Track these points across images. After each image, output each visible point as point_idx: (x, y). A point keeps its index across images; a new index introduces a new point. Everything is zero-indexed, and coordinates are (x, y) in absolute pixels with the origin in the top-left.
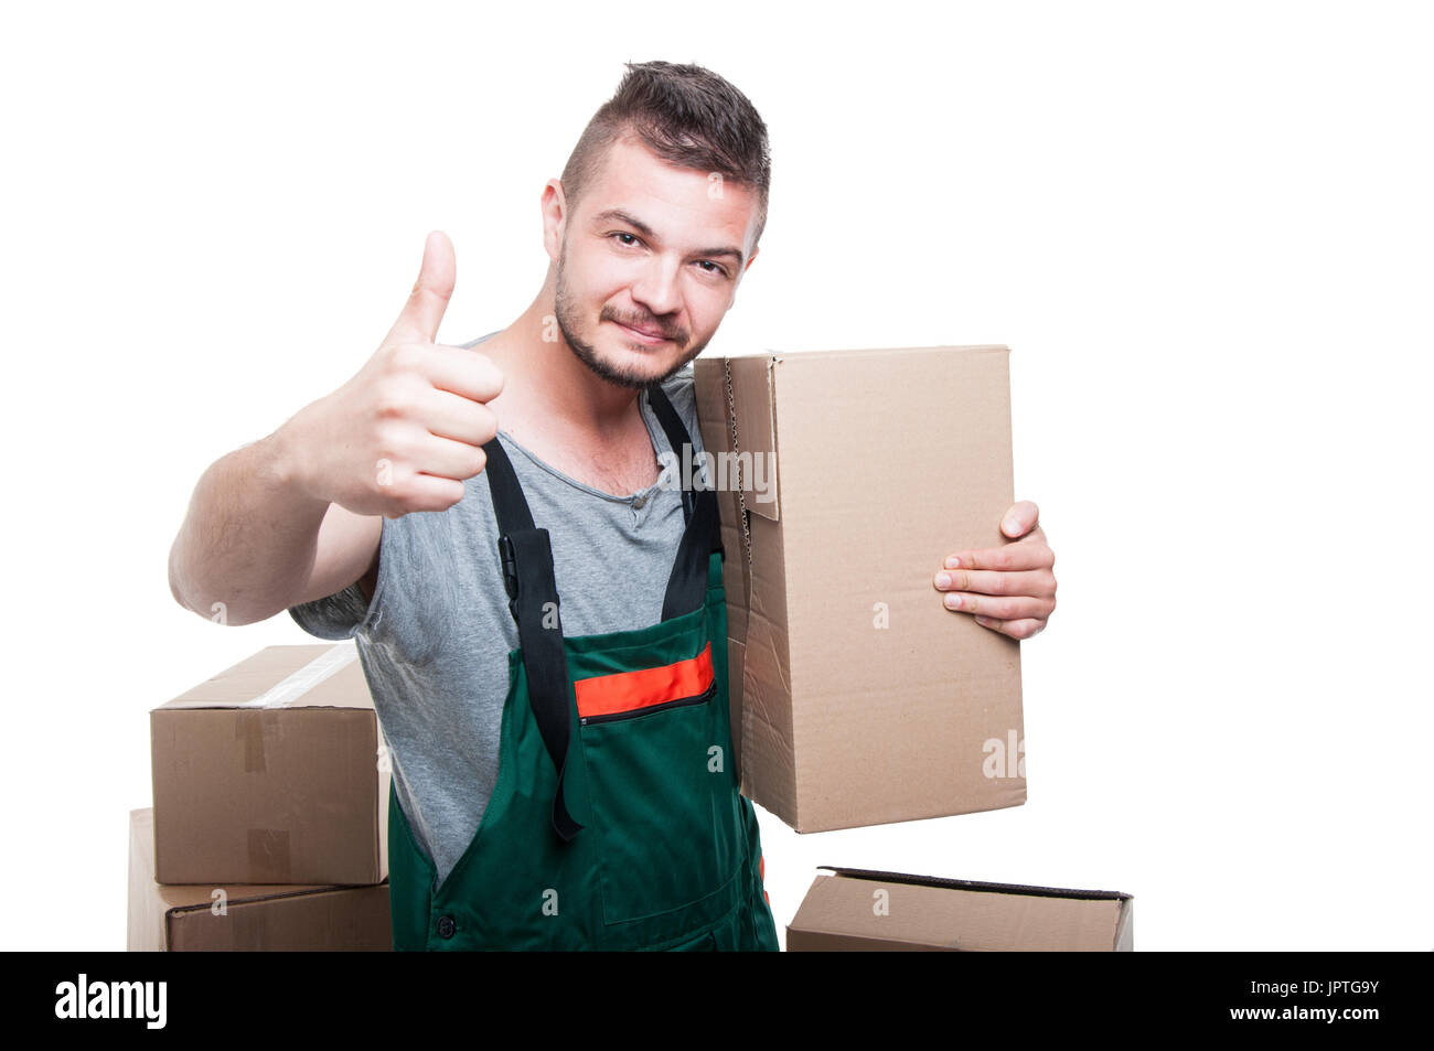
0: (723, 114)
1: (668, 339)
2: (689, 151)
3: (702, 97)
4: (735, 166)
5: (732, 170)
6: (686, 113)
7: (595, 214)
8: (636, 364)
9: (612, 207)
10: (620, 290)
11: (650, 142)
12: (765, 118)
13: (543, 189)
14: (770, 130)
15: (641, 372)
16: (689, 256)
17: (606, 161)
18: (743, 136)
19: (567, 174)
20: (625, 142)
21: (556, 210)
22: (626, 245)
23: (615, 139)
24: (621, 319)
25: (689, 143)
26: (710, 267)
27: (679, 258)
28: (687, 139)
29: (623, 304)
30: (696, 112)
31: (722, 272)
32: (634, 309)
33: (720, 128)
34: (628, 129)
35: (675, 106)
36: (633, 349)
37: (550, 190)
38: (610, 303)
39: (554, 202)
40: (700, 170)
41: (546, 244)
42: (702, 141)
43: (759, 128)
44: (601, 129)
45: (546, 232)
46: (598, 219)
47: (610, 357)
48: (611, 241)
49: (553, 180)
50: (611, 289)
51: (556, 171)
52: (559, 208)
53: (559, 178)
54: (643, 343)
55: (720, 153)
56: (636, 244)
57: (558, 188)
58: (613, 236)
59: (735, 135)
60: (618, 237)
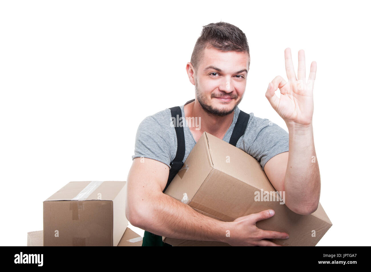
0: (234, 34)
1: (232, 99)
2: (227, 46)
3: (227, 30)
4: (240, 47)
5: (240, 49)
6: (224, 36)
7: (204, 69)
8: (225, 108)
9: (208, 66)
10: (215, 88)
11: (215, 46)
12: (244, 32)
13: (186, 66)
14: (246, 35)
15: (226, 109)
16: (233, 75)
17: (204, 54)
18: (240, 38)
19: (192, 60)
20: (208, 48)
21: (191, 71)
22: (214, 76)
23: (205, 48)
24: (217, 96)
25: (226, 44)
26: (239, 77)
27: (230, 76)
28: (225, 43)
29: (217, 92)
30: (227, 35)
31: (242, 77)
32: (220, 93)
33: (234, 38)
34: (208, 44)
35: (220, 35)
36: (223, 104)
37: (188, 66)
38: (213, 93)
39: (190, 69)
40: (231, 51)
41: (190, 81)
42: (229, 42)
43: (243, 35)
44: (200, 45)
45: (189, 78)
46: (205, 70)
47: (217, 107)
48: (210, 76)
49: (189, 63)
50: (213, 89)
51: (189, 60)
52: (192, 70)
53: (190, 62)
54: (225, 102)
55: (235, 45)
56: (217, 75)
57: (190, 65)
58: (210, 74)
59: (238, 39)
60: (212, 74)
